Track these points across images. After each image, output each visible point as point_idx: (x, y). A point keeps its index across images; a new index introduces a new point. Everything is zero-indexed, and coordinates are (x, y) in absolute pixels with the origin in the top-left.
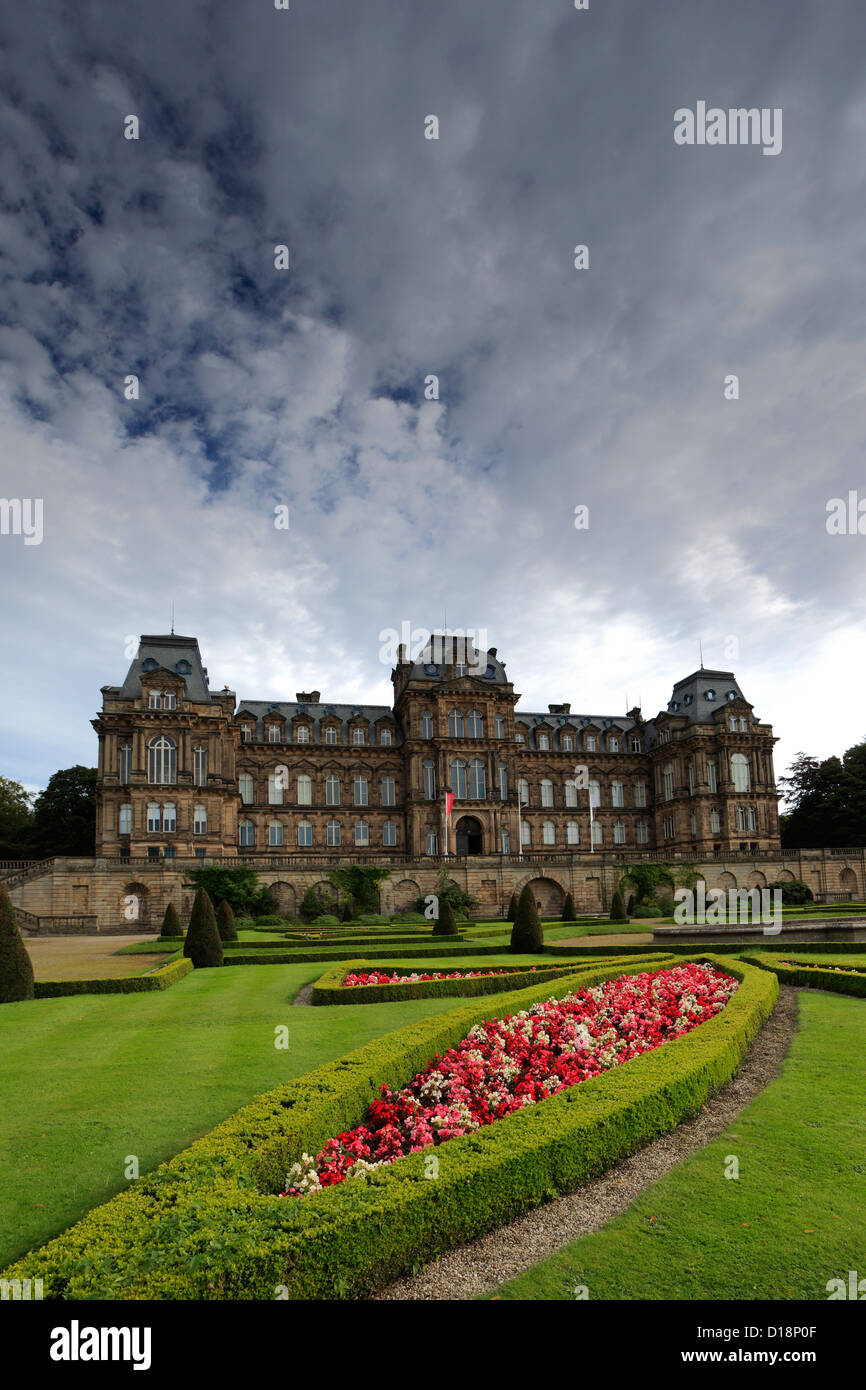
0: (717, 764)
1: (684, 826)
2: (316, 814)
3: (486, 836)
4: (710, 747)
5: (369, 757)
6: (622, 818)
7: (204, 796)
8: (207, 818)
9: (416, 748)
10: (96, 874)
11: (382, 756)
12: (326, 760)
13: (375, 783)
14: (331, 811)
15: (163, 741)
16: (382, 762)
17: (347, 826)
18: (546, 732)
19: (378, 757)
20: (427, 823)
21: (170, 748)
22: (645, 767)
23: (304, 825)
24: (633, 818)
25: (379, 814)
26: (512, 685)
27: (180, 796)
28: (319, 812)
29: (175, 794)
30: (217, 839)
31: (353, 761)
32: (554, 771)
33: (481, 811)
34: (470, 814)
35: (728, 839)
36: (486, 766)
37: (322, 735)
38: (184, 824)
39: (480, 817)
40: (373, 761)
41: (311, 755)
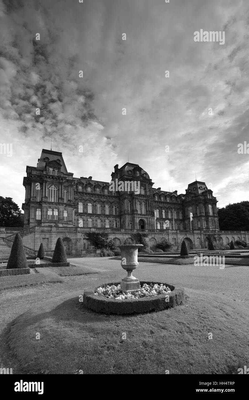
0: (205, 207)
1: (196, 225)
2: (94, 216)
3: (147, 226)
4: (203, 202)
5: (110, 199)
6: (177, 222)
7: (67, 207)
8: (68, 215)
9: (127, 197)
10: (52, 233)
11: (113, 199)
12: (96, 199)
13: (111, 207)
14: (98, 216)
15: (53, 186)
16: (113, 201)
17: (103, 221)
18: (157, 195)
19: (112, 199)
20: (130, 221)
21: (55, 189)
22: (181, 207)
23: (90, 220)
24: (179, 222)
25: (112, 217)
26: (151, 180)
27: (60, 207)
28: (95, 216)
29: (58, 206)
30: (71, 223)
31: (105, 200)
32: (160, 207)
33: (145, 218)
34: (142, 218)
35: (210, 229)
36: (146, 204)
37: (95, 190)
38: (61, 217)
39: (145, 219)
40: (111, 200)
41: (92, 197)
